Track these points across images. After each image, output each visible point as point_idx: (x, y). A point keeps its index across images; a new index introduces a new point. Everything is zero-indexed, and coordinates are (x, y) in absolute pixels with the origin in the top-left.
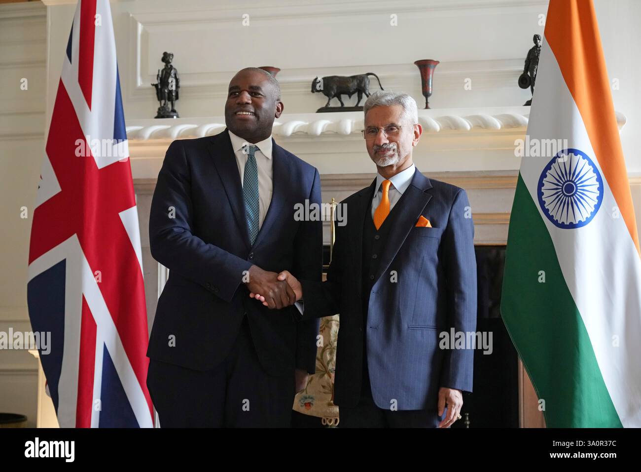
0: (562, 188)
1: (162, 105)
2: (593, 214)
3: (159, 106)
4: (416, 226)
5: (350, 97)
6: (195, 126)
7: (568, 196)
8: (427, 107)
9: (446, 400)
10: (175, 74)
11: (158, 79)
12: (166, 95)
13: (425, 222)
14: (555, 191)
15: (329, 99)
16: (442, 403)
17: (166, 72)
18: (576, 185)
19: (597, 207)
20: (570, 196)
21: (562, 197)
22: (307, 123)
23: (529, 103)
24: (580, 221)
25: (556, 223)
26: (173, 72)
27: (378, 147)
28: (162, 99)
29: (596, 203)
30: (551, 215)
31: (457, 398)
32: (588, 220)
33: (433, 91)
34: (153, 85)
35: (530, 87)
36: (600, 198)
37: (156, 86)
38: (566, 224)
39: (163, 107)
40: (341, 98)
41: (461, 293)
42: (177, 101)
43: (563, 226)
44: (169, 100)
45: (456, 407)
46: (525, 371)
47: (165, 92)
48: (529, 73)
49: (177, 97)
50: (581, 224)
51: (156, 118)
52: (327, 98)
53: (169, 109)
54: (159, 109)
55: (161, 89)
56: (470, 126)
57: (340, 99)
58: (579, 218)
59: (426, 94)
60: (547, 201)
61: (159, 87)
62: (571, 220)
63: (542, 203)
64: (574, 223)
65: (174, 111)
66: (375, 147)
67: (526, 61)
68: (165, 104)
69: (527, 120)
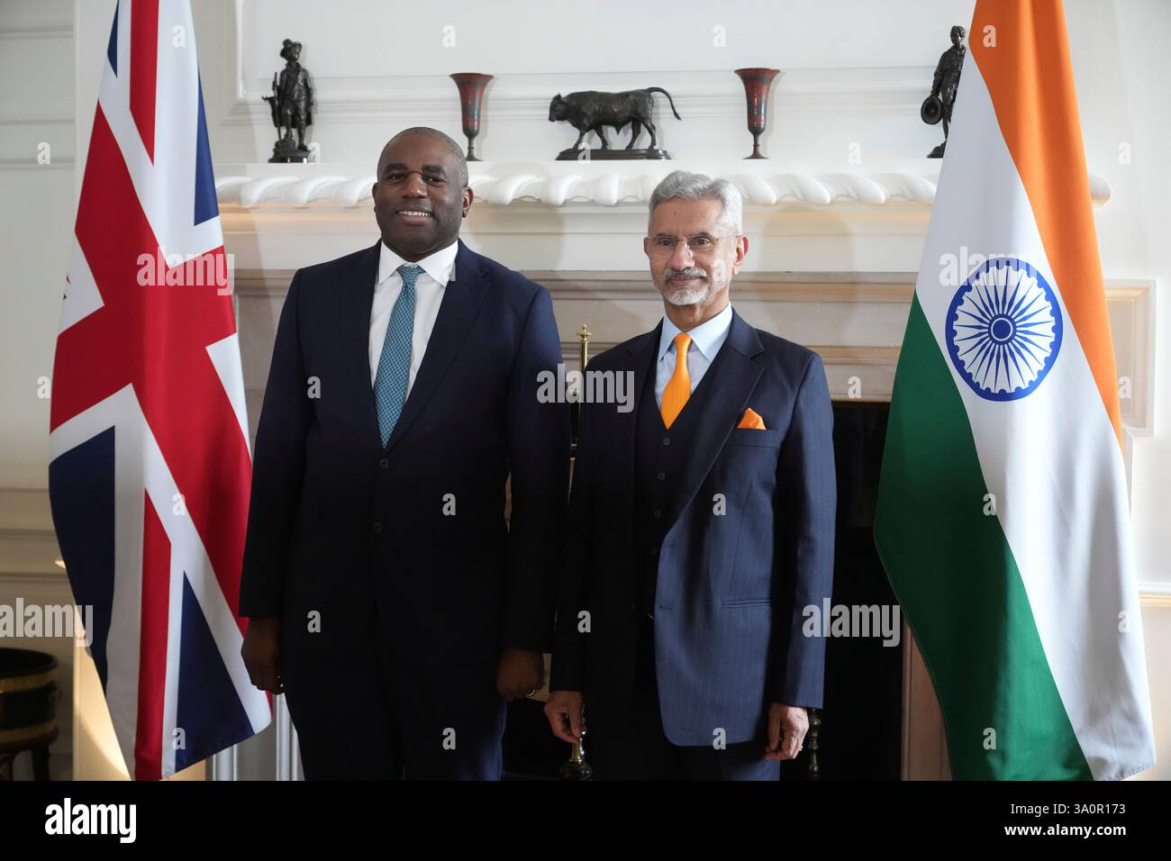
0: (990, 327)
1: (283, 137)
2: (1042, 374)
3: (277, 139)
4: (739, 427)
5: (618, 131)
6: (342, 179)
7: (1000, 343)
8: (756, 155)
9: (781, 724)
10: (305, 81)
11: (273, 89)
12: (290, 119)
13: (755, 421)
14: (977, 331)
15: (582, 135)
16: (774, 730)
17: (288, 77)
18: (1014, 324)
19: (1050, 362)
20: (1003, 343)
21: (987, 343)
22: (541, 180)
23: (938, 153)
24: (1018, 389)
25: (975, 387)
26: (300, 77)
27: (674, 273)
28: (281, 125)
29: (1048, 355)
30: (968, 371)
31: (800, 719)
32: (1033, 385)
33: (767, 123)
34: (266, 99)
35: (942, 121)
36: (1056, 346)
37: (271, 100)
38: (993, 391)
39: (284, 141)
40: (602, 132)
41: (809, 540)
42: (309, 127)
43: (987, 394)
44: (294, 127)
45: (799, 736)
46: (914, 644)
47: (287, 114)
48: (940, 97)
49: (309, 121)
50: (1020, 393)
51: (271, 161)
52: (576, 132)
53: (294, 143)
54: (277, 144)
55: (280, 108)
56: (831, 195)
57: (601, 134)
58: (1017, 382)
59: (755, 129)
60: (963, 347)
61: (277, 103)
62: (1002, 385)
63: (953, 350)
64: (1008, 391)
65: (303, 149)
66: (668, 272)
67: (936, 74)
68: (286, 136)
69: (933, 188)
